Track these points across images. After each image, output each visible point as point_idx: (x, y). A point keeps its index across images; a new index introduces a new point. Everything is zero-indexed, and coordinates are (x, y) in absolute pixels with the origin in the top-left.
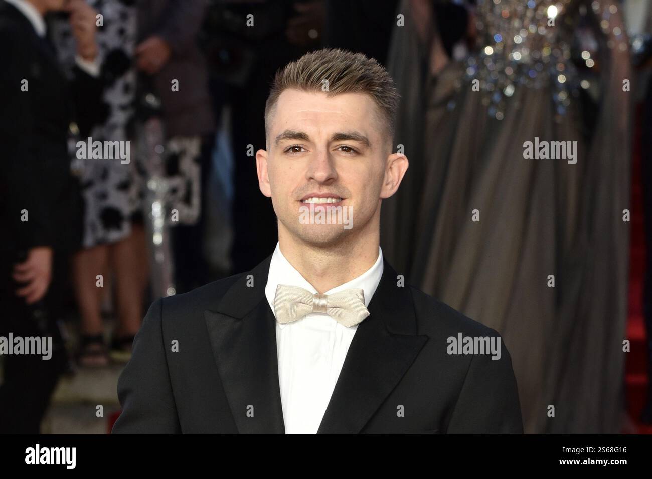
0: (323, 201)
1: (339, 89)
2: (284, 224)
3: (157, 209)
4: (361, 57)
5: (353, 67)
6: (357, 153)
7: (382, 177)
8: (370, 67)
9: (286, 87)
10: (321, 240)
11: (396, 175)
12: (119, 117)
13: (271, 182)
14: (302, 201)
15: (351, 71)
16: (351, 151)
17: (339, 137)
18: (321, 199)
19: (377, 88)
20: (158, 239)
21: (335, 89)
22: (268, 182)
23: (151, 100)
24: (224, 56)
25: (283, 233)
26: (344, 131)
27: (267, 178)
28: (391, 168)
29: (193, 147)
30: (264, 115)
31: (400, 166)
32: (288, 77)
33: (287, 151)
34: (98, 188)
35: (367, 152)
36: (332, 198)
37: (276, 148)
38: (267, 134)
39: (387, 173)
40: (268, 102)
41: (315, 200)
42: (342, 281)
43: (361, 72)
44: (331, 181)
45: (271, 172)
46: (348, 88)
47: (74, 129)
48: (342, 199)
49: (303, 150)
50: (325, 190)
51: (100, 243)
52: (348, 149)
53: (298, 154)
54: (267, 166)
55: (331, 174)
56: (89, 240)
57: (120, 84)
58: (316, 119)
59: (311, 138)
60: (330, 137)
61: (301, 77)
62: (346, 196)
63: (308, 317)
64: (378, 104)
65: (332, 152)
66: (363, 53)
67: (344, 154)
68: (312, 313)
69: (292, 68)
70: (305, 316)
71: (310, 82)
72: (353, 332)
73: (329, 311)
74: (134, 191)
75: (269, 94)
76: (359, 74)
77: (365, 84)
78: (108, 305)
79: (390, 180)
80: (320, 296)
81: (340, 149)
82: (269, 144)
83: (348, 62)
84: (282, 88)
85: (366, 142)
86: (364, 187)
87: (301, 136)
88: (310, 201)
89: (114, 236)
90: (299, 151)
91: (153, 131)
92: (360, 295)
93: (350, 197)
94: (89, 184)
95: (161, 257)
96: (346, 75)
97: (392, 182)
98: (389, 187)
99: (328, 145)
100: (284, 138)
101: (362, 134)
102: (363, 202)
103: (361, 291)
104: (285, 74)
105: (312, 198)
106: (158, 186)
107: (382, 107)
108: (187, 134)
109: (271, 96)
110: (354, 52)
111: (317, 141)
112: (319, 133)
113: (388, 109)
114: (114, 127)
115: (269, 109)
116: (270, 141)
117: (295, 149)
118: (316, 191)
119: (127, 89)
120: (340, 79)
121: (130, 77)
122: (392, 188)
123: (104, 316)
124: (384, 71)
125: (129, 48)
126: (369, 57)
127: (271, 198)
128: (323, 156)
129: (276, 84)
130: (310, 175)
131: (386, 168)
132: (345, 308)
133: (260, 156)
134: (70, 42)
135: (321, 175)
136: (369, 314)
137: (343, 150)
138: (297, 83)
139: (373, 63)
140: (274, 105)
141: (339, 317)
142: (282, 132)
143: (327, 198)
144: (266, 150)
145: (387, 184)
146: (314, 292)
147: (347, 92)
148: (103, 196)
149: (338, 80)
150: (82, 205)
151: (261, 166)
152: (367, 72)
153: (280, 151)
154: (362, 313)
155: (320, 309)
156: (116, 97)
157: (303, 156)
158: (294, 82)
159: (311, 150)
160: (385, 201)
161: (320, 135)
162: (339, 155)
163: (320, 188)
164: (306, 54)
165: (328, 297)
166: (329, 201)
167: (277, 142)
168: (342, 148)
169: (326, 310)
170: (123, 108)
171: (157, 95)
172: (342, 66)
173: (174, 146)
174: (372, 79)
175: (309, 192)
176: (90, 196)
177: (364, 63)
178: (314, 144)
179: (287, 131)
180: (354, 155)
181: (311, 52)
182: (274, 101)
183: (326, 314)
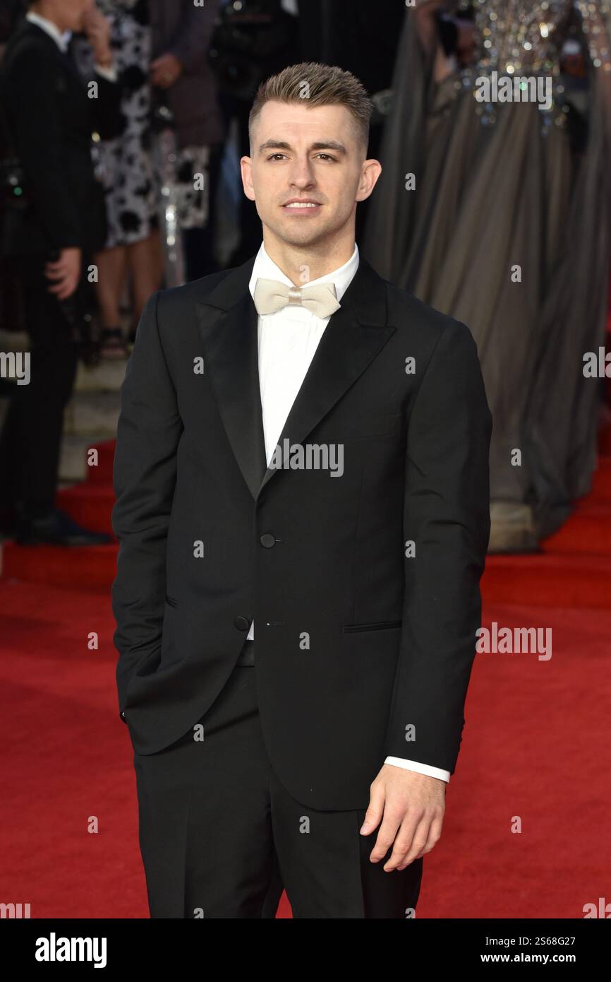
0: (303, 205)
1: (317, 102)
2: (268, 226)
3: (170, 215)
4: (338, 70)
5: (330, 81)
6: (335, 160)
7: (357, 182)
8: (346, 80)
9: (268, 99)
10: (302, 240)
11: (370, 179)
12: (135, 129)
13: (255, 185)
14: (284, 206)
15: (330, 85)
16: (330, 159)
17: (318, 146)
18: (302, 204)
19: (353, 100)
20: (171, 240)
21: (314, 102)
22: (251, 186)
23: (164, 112)
24: (233, 72)
25: (267, 233)
26: (323, 141)
27: (251, 182)
28: (365, 173)
29: (203, 155)
30: (248, 125)
31: (373, 171)
32: (270, 90)
33: (269, 159)
34: (118, 193)
35: (344, 160)
36: (312, 202)
37: (260, 156)
38: (250, 142)
39: (362, 178)
40: (251, 112)
41: (296, 205)
42: (319, 276)
43: (337, 85)
44: (310, 187)
45: (255, 176)
46: (326, 101)
47: (96, 137)
48: (320, 204)
49: (284, 158)
50: (305, 196)
51: (121, 244)
52: (326, 157)
53: (280, 162)
54: (251, 172)
55: (311, 181)
56: (111, 243)
57: (136, 98)
58: (296, 129)
59: (291, 147)
60: (310, 146)
61: (282, 91)
62: (325, 202)
63: (286, 309)
64: (353, 115)
65: (311, 160)
66: (340, 66)
67: (322, 161)
68: (288, 305)
69: (274, 81)
70: (283, 308)
71: (290, 95)
72: (326, 322)
73: (304, 303)
74: (151, 198)
75: (252, 105)
76: (337, 87)
77: (341, 96)
78: (125, 302)
79: (364, 184)
80: (296, 289)
81: (319, 157)
82: (253, 152)
83: (325, 76)
84: (264, 100)
85: (343, 151)
86: (340, 193)
87: (283, 145)
88: (292, 205)
89: (132, 237)
90: (281, 159)
91: (166, 142)
92: (332, 289)
93: (328, 202)
94: (110, 190)
95: (173, 257)
96: (323, 88)
97: (367, 186)
98: (364, 190)
99: (308, 153)
100: (267, 147)
101: (339, 143)
102: (339, 206)
103: (332, 286)
104: (268, 88)
105: (293, 202)
106: (171, 192)
107: (357, 117)
108: (198, 143)
109: (254, 107)
110: (331, 66)
111: (297, 149)
112: (300, 142)
113: (363, 118)
114: (131, 137)
115: (252, 121)
116: (254, 148)
117: (277, 157)
118: (297, 196)
119: (142, 102)
120: (318, 92)
121: (145, 91)
122: (367, 192)
123: (122, 311)
124: (358, 83)
125: (144, 65)
126: (344, 70)
127: (254, 201)
128: (303, 164)
129: (259, 96)
130: (291, 182)
131: (361, 173)
132: (318, 301)
133: (244, 162)
134: (90, 58)
135: (302, 181)
136: (340, 306)
137: (321, 158)
138: (279, 95)
139: (349, 76)
140: (257, 116)
141: (313, 309)
142: (265, 141)
143: (307, 203)
144: (249, 157)
145: (362, 188)
146: (291, 285)
147: (326, 104)
148: (122, 201)
149: (317, 93)
150: (103, 209)
151: (245, 171)
152: (343, 85)
153: (263, 159)
154: (334, 306)
155: (295, 301)
156: (133, 109)
157: (284, 164)
158: (276, 95)
159: (292, 157)
160: (359, 203)
161: (301, 145)
162: (318, 163)
163: (300, 194)
164: (286, 68)
165: (303, 291)
166: (309, 205)
167: (261, 150)
168: (321, 155)
169: (301, 302)
170: (139, 120)
171: (169, 108)
172: (320, 80)
173: (188, 154)
174: (348, 92)
175: (291, 198)
176: (110, 200)
177: (340, 77)
178: (294, 152)
179: (270, 140)
180: (332, 162)
181: (291, 66)
182: (257, 112)
183: (302, 306)
